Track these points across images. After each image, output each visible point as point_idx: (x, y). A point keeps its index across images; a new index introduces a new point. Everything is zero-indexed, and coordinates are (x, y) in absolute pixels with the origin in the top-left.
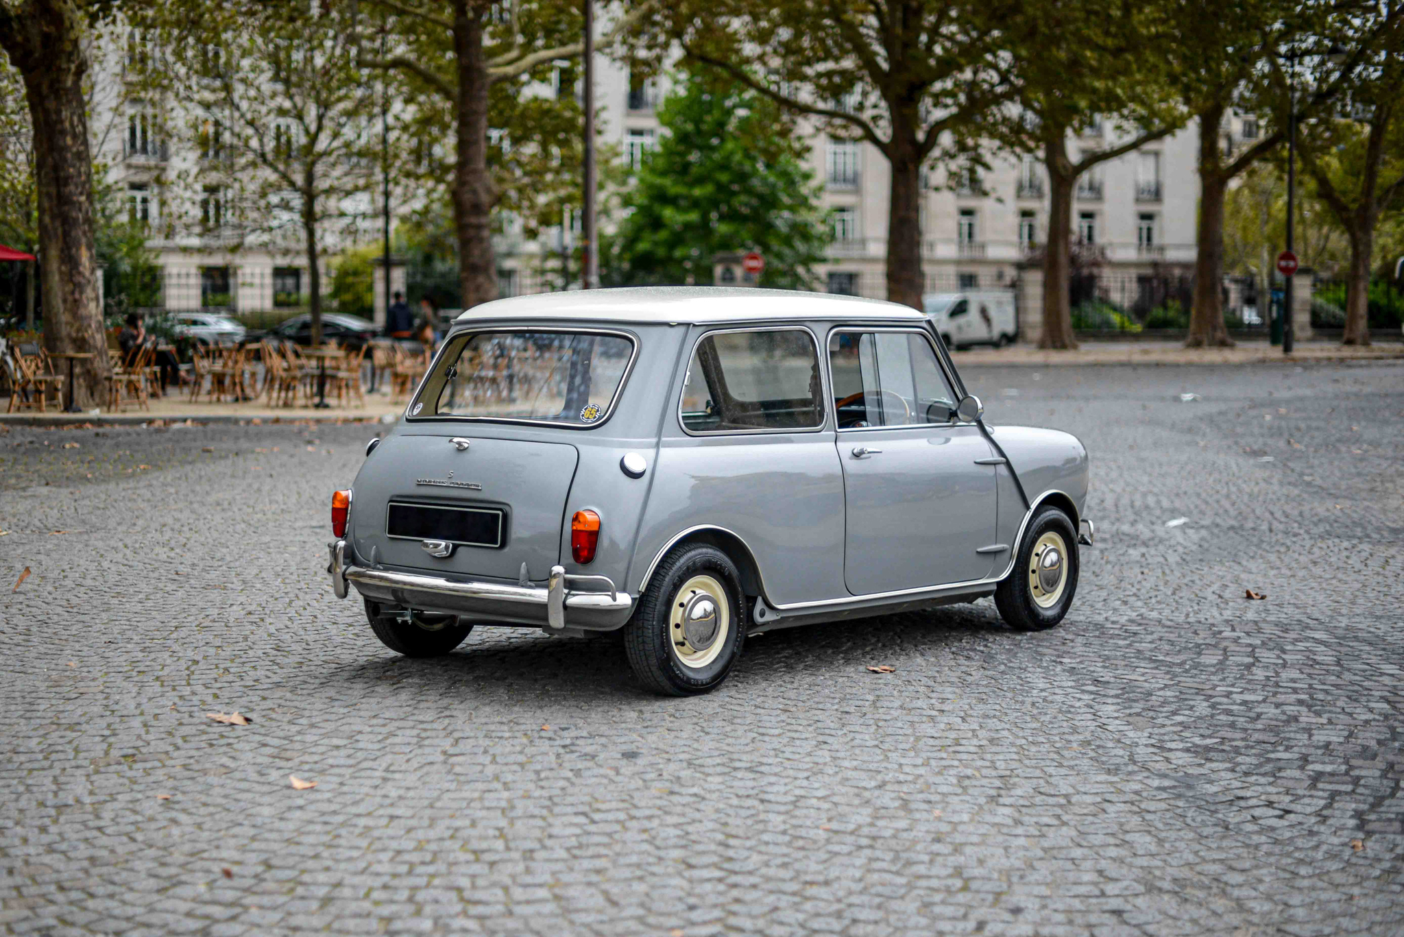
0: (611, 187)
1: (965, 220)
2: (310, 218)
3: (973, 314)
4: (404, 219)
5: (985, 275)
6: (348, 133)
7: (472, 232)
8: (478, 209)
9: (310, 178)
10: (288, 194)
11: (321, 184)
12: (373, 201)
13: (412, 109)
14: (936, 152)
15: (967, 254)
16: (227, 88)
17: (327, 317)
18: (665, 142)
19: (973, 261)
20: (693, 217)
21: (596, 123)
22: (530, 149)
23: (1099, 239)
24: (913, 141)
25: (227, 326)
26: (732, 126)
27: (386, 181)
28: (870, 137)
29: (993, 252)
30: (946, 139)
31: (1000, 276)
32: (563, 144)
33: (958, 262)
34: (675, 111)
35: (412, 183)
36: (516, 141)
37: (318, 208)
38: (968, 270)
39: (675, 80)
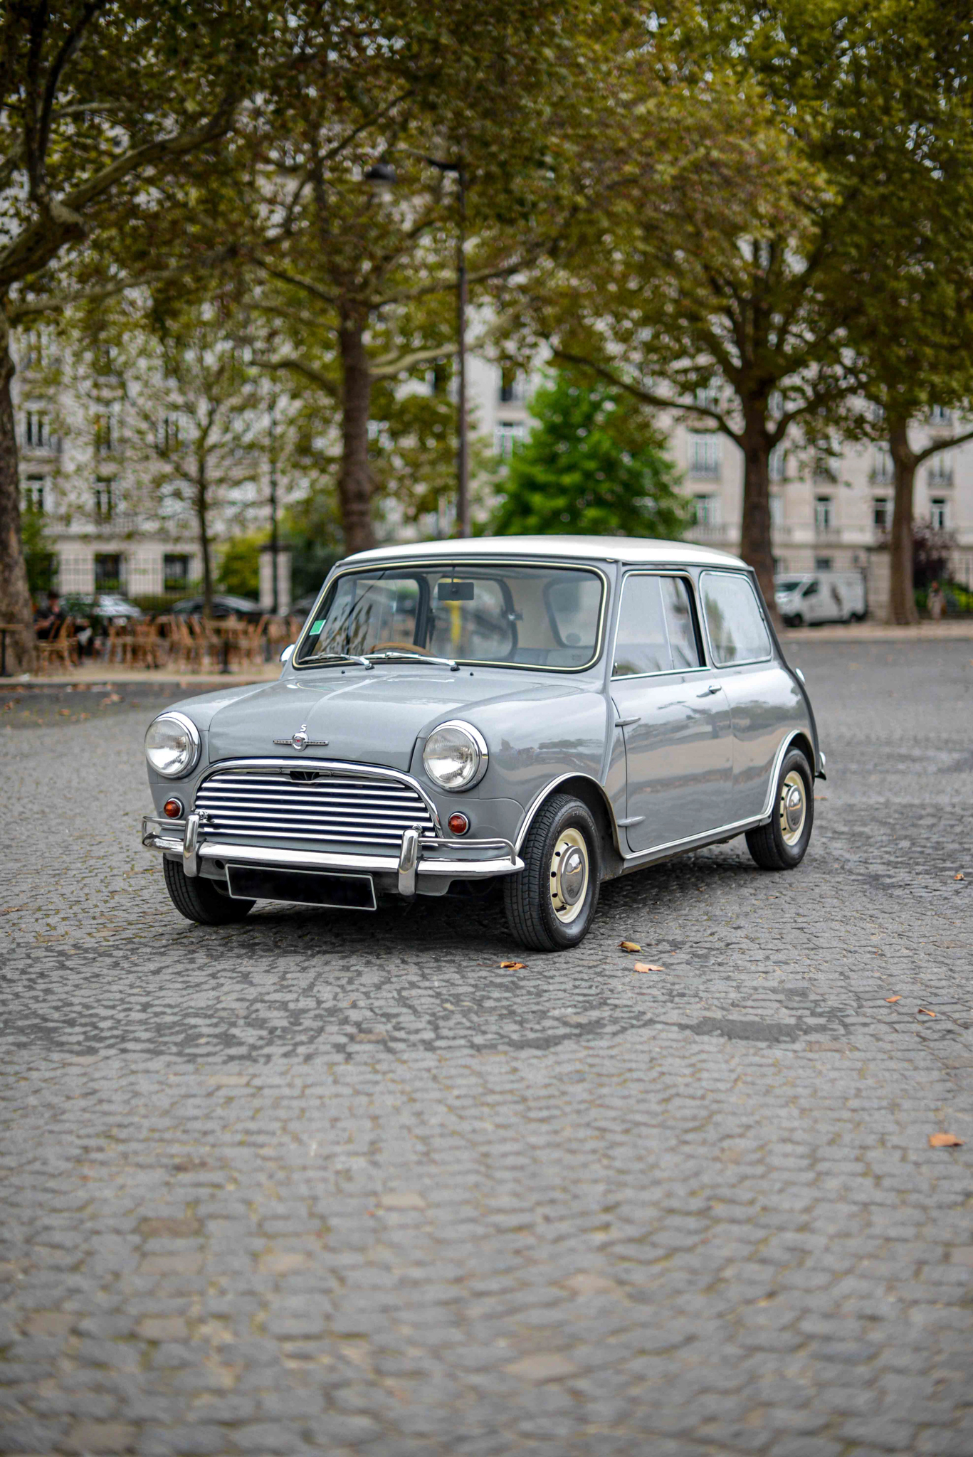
0: (484, 477)
1: (821, 507)
2: (202, 506)
3: (824, 593)
4: (289, 507)
5: (841, 558)
6: (238, 425)
7: (355, 519)
8: (362, 497)
9: (202, 469)
10: (179, 483)
11: (213, 474)
12: (259, 491)
13: (298, 404)
14: (784, 445)
15: (824, 538)
16: (123, 385)
17: (217, 599)
18: (534, 433)
19: (830, 546)
20: (560, 502)
21: (470, 418)
22: (409, 442)
23: (950, 524)
24: (764, 432)
25: (124, 609)
26: (600, 418)
27: (273, 472)
28: (724, 429)
29: (850, 537)
30: (795, 431)
31: (854, 560)
32: (440, 437)
33: (816, 547)
34: (544, 404)
35: (297, 473)
36: (394, 435)
37: (209, 495)
38: (825, 553)
39: (546, 376)
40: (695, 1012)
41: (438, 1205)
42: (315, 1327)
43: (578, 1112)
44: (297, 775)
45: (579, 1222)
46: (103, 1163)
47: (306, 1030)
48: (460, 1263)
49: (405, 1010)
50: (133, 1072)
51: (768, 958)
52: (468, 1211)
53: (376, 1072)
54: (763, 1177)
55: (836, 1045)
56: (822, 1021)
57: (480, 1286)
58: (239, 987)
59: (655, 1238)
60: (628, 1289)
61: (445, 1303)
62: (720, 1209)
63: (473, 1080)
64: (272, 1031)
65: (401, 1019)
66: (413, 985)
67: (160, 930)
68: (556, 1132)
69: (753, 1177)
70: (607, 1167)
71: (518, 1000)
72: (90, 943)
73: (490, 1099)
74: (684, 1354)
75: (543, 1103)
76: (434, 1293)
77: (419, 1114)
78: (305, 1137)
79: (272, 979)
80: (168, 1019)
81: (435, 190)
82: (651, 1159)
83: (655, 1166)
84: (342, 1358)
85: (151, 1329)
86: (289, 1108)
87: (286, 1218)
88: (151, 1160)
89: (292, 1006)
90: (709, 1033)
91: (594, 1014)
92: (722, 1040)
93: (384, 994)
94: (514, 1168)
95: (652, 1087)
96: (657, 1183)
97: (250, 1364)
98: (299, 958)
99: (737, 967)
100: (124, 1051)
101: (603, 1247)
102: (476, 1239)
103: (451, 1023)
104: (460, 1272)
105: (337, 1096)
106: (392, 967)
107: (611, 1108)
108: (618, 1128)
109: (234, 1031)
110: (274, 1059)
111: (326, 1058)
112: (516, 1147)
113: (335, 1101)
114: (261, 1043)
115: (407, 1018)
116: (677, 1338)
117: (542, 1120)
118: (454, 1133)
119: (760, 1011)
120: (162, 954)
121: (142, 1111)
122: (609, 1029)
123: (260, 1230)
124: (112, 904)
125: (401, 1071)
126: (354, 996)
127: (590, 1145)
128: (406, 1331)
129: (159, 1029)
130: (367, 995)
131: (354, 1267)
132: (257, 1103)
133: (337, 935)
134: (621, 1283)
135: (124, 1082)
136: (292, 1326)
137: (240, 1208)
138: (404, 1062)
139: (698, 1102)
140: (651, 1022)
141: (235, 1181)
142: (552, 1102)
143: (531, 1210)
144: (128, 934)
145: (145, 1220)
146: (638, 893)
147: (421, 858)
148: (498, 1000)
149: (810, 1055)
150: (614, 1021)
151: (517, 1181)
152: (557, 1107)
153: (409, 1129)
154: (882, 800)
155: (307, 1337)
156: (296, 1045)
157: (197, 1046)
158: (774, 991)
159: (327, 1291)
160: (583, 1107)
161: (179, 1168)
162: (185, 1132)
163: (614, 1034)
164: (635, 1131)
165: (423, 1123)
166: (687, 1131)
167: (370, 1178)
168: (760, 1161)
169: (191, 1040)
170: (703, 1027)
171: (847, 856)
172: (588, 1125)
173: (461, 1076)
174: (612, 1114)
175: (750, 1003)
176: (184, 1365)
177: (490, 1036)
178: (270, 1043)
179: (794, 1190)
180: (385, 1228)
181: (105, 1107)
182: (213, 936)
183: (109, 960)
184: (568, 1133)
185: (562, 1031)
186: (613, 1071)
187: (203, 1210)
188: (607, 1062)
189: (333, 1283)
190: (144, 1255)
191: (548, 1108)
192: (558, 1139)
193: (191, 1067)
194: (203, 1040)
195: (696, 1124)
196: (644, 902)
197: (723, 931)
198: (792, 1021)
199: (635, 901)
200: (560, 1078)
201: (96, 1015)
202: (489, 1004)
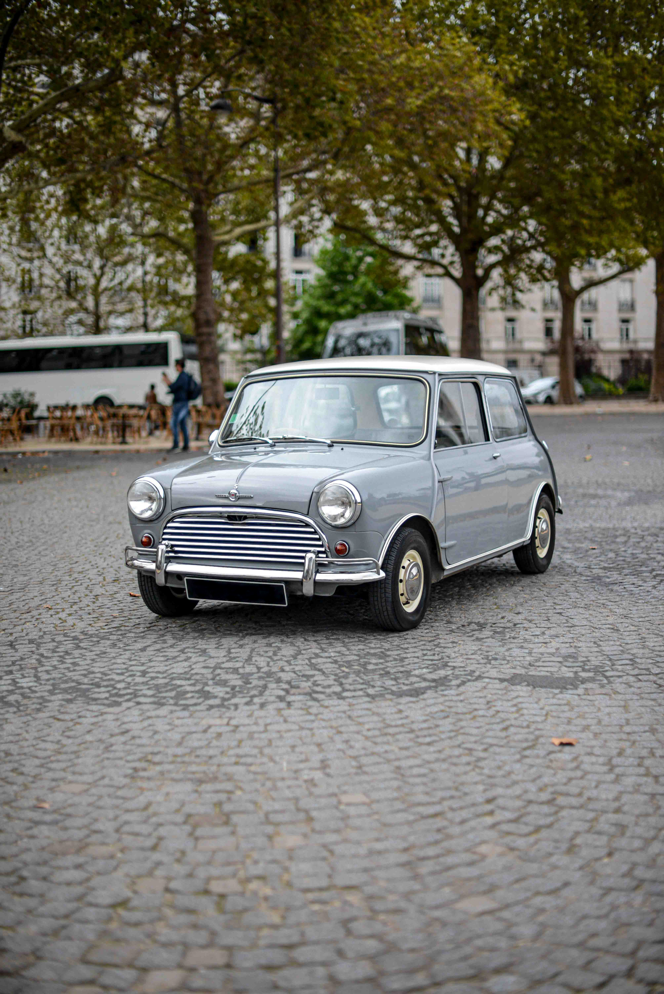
0: (288, 308)
1: (509, 325)
5: (523, 359)
6: (121, 275)
7: (205, 338)
8: (208, 323)
9: (97, 304)
10: (82, 315)
11: (104, 308)
12: (136, 319)
13: (161, 259)
14: (489, 285)
15: (511, 346)
16: (42, 249)
18: (319, 279)
19: (515, 351)
23: (595, 336)
24: (475, 277)
26: (363, 267)
27: (145, 306)
28: (448, 274)
29: (528, 345)
30: (497, 276)
31: (533, 360)
33: (506, 352)
34: (325, 258)
35: (161, 307)
36: (226, 281)
37: (102, 323)
38: (512, 356)
39: (326, 240)
40: (508, 671)
41: (378, 801)
42: (324, 883)
43: (450, 738)
44: (232, 518)
45: (472, 810)
46: (149, 779)
47: (255, 687)
48: (404, 838)
49: (317, 672)
50: (149, 718)
51: (543, 633)
52: (398, 805)
53: (310, 714)
54: (582, 778)
55: (604, 691)
56: (591, 674)
57: (422, 853)
58: (202, 659)
59: (524, 819)
60: (517, 853)
61: (403, 865)
62: (561, 801)
63: (375, 718)
64: (233, 688)
65: (315, 678)
66: (317, 656)
67: (137, 621)
68: (440, 752)
69: (576, 778)
70: (481, 774)
71: (389, 664)
72: (91, 631)
73: (391, 730)
74: (565, 892)
75: (425, 732)
76: (393, 858)
77: (347, 742)
78: (277, 758)
79: (223, 653)
80: (161, 681)
81: (256, 116)
82: (507, 768)
83: (509, 773)
84: (345, 902)
85: (216, 887)
86: (260, 739)
87: (283, 812)
88: (180, 776)
89: (241, 671)
90: (519, 684)
91: (442, 673)
92: (530, 688)
93: (300, 662)
94: (419, 776)
95: (493, 720)
96: (515, 783)
97: (288, 909)
98: (236, 639)
99: (525, 640)
100: (138, 703)
101: (493, 826)
102: (410, 823)
103: (350, 680)
104: (405, 845)
105: (289, 731)
106: (299, 644)
107: (471, 735)
108: (481, 748)
109: (207, 688)
110: (241, 707)
111: (275, 706)
112: (417, 762)
113: (289, 734)
114: (227, 696)
115: (319, 678)
116: (558, 884)
117: (429, 744)
118: (373, 754)
119: (549, 669)
120: (143, 637)
121: (164, 743)
122: (454, 682)
123: (267, 821)
124: (98, 604)
125: (326, 714)
126: (281, 663)
127: (465, 759)
128: (382, 884)
129: (157, 687)
130: (288, 662)
131: (336, 843)
132: (238, 736)
133: (256, 623)
134: (512, 849)
135: (146, 723)
136: (308, 883)
137: (251, 807)
138: (327, 707)
139: (526, 730)
140: (479, 678)
141: (241, 788)
142: (431, 731)
143: (439, 803)
144: (114, 625)
145: (189, 816)
146: (446, 591)
147: (317, 572)
148: (376, 664)
149: (589, 697)
150: (457, 677)
151: (425, 784)
152: (434, 735)
153: (343, 751)
154: (587, 525)
155: (321, 889)
156: (252, 697)
157: (186, 699)
158: (553, 654)
159: (324, 859)
160: (452, 734)
161: (201, 782)
162: (197, 756)
163: (459, 686)
164: (491, 750)
165: (351, 747)
166: (525, 749)
167: (328, 785)
168: (577, 768)
169: (181, 695)
170: (514, 680)
171: (576, 564)
172: (459, 746)
173: (367, 715)
174: (473, 739)
175: (540, 664)
176: (245, 910)
177: (377, 689)
178: (234, 696)
179: (604, 786)
180: (348, 817)
181: (138, 741)
182: (174, 625)
183: (108, 642)
184: (448, 752)
185: (424, 684)
186: (464, 710)
187: (227, 807)
188: (459, 704)
189: (325, 854)
190: (197, 839)
191: (430, 736)
192: (442, 756)
193: (186, 714)
194: (189, 695)
195: (530, 744)
196: (452, 596)
197: (510, 616)
198: (571, 675)
199: (446, 596)
200: (432, 715)
201: (112, 680)
202: (370, 667)
